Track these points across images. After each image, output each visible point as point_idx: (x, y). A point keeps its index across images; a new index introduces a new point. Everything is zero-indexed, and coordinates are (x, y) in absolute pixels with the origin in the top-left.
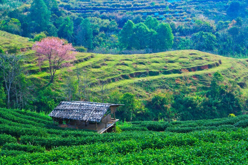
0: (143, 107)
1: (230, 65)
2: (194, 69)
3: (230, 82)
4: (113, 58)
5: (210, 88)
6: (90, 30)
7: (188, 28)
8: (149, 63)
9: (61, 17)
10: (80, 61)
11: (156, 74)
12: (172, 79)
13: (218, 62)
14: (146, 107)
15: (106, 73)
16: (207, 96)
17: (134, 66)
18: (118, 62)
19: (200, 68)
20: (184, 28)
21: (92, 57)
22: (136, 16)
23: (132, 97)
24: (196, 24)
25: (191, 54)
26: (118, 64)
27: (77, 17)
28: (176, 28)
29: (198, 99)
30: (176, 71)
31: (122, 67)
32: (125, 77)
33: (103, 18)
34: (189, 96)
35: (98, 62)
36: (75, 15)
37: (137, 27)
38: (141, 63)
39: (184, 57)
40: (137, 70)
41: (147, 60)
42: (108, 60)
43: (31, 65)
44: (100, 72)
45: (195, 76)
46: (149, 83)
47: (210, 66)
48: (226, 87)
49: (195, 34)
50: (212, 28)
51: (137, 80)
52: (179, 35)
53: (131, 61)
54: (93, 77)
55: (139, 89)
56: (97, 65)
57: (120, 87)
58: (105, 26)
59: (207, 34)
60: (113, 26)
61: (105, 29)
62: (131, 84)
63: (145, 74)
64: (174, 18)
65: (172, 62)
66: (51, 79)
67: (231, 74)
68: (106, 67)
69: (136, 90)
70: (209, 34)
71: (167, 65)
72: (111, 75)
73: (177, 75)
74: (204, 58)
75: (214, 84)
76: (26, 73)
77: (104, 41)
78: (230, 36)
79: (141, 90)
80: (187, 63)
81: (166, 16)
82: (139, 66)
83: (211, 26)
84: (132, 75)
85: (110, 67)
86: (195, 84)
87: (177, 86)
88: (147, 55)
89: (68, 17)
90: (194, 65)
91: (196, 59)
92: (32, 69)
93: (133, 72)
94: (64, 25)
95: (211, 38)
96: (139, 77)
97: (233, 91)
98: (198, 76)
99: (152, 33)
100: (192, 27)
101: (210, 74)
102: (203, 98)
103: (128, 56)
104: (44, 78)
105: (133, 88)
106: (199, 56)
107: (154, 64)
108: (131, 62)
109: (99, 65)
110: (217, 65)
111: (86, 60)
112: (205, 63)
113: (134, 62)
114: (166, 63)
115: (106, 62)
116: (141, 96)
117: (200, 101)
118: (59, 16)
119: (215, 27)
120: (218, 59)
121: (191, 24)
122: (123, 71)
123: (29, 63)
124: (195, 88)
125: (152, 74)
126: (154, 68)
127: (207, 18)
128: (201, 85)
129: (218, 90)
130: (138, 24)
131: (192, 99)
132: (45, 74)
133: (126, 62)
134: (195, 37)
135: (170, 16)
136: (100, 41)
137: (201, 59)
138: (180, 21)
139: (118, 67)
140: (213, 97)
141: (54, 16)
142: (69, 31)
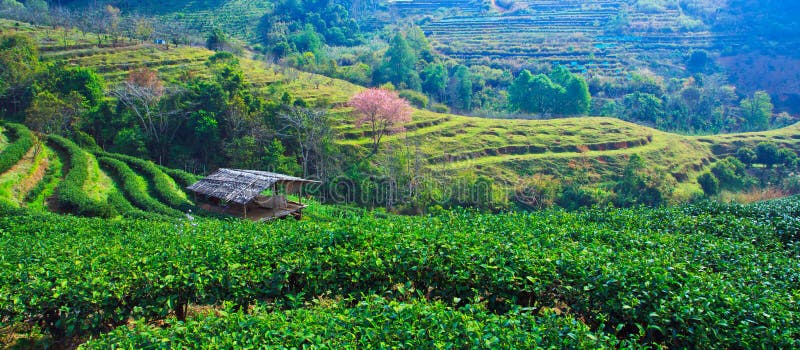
0: (507, 200)
1: (663, 145)
2: (603, 147)
3: (657, 171)
4: (479, 123)
5: (622, 179)
6: (469, 83)
7: (620, 86)
8: (532, 133)
9: (432, 63)
10: (426, 125)
11: (541, 150)
12: (565, 161)
13: (645, 138)
14: (510, 200)
15: (462, 144)
16: (615, 191)
17: (508, 137)
18: (485, 130)
19: (612, 146)
20: (613, 86)
21: (447, 120)
22: (542, 65)
23: (489, 183)
24: (632, 81)
25: (603, 124)
26: (484, 133)
27: (456, 64)
28: (601, 85)
29: (599, 193)
30: (573, 149)
31: (489, 137)
32: (490, 153)
33: (494, 66)
34: (585, 189)
35: (452, 128)
36: (454, 62)
37: (535, 80)
38: (520, 133)
39: (590, 128)
40: (511, 143)
41: (530, 129)
42: (469, 126)
43: (351, 126)
44: (452, 143)
45: (603, 158)
46: (526, 164)
47: (630, 145)
48: (649, 179)
49: (628, 96)
50: (658, 88)
51: (507, 158)
52: (602, 96)
53: (505, 128)
54: (440, 149)
55: (509, 172)
56: (450, 132)
57: (479, 167)
58: (495, 78)
59: (645, 97)
60: (506, 79)
61: (494, 83)
62: (497, 164)
63: (522, 151)
64: (601, 71)
65: (570, 134)
66: (375, 148)
67: (664, 158)
68: (463, 136)
69: (503, 173)
70: (649, 96)
71: (561, 138)
72: (469, 148)
73: (575, 154)
74: (623, 131)
75: (628, 173)
76: (341, 138)
77: (489, 100)
78: (684, 102)
79: (511, 174)
80: (594, 137)
81: (588, 68)
82: (516, 138)
83: (658, 84)
84: (502, 151)
85: (470, 136)
86: (598, 169)
87: (570, 171)
88: (534, 122)
89: (441, 64)
90: (603, 141)
91: (610, 131)
92: (351, 132)
93: (505, 145)
94: (434, 75)
95: (651, 103)
96: (512, 154)
97: (659, 185)
98: (608, 157)
99: (557, 90)
100: (626, 85)
101: (626, 156)
102: (609, 193)
103: (502, 122)
104: (365, 146)
105: (499, 170)
106: (616, 128)
107: (541, 136)
108: (505, 131)
109: (453, 132)
110: (643, 143)
111: (435, 123)
112: (623, 138)
113: (512, 130)
114: (561, 134)
115: (467, 129)
116: (509, 183)
117: (602, 198)
118: (429, 62)
119: (663, 87)
120: (648, 133)
121: (626, 80)
122: (490, 143)
123: (348, 123)
124: (598, 176)
125: (534, 150)
126: (539, 141)
127: (652, 73)
128: (610, 173)
129: (635, 182)
130: (537, 76)
131: (591, 193)
132: (368, 140)
133: (497, 130)
134: (627, 100)
135: (593, 67)
136: (483, 100)
137: (617, 131)
138: (610, 75)
139: (483, 137)
140: (624, 192)
141: (423, 63)
142: (439, 83)
